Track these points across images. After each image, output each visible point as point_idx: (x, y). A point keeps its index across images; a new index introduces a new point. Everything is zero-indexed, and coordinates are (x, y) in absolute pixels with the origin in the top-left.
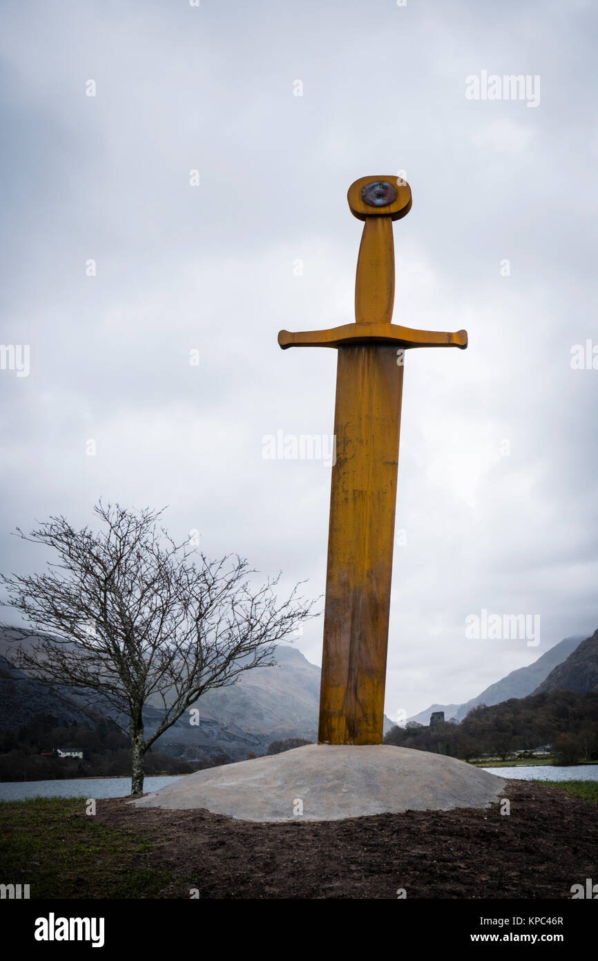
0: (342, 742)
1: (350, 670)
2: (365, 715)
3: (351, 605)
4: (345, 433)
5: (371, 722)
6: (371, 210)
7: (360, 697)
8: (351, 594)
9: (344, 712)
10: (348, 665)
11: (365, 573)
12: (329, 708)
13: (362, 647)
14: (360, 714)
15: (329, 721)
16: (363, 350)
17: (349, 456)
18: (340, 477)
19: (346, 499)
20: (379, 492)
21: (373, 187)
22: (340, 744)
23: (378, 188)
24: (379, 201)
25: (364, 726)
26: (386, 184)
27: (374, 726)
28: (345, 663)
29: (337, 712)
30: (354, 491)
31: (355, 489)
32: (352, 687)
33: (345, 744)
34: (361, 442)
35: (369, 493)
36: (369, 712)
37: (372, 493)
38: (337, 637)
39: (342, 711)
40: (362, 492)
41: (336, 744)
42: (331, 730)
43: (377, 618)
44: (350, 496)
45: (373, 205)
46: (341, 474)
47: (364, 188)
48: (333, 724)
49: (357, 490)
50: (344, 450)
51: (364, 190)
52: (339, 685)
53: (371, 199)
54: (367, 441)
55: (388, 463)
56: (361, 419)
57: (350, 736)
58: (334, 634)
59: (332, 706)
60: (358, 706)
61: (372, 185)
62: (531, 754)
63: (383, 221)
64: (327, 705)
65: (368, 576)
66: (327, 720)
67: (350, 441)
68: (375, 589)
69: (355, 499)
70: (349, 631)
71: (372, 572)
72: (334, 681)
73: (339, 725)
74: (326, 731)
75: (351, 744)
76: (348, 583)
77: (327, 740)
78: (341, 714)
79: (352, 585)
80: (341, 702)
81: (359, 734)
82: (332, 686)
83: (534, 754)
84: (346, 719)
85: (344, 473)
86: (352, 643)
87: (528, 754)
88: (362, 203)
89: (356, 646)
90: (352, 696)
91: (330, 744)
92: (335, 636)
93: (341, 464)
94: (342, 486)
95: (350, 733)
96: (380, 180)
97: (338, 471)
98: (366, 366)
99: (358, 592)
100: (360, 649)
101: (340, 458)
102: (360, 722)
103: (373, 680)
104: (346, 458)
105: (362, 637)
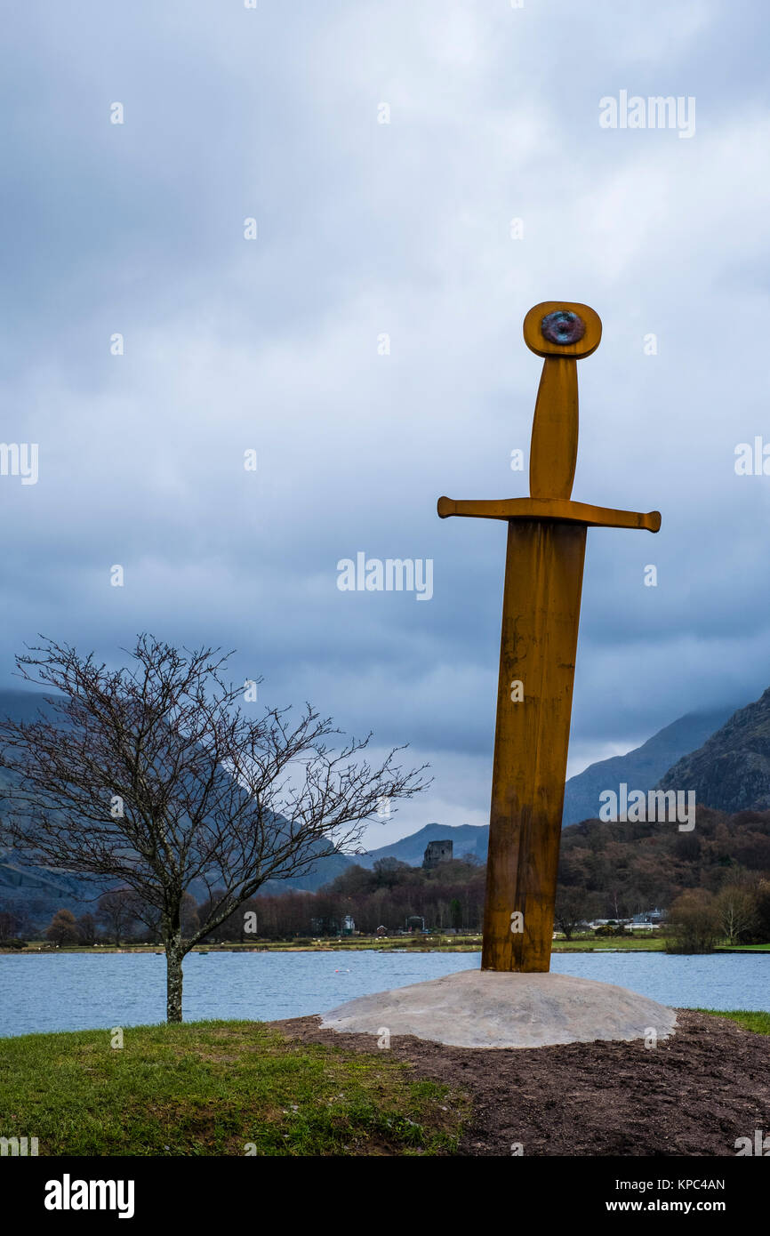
0: (508, 969)
1: (518, 894)
2: (533, 942)
3: (519, 824)
4: (516, 628)
5: (539, 950)
6: (552, 349)
7: (528, 923)
8: (520, 812)
9: (510, 938)
10: (515, 888)
11: (536, 790)
12: (494, 933)
13: (531, 868)
14: (526, 941)
15: (494, 947)
16: (539, 525)
17: (520, 656)
18: (508, 680)
19: (516, 705)
20: (553, 699)
21: (556, 318)
22: (506, 971)
23: (562, 320)
24: (562, 338)
25: (531, 953)
26: (573, 315)
27: (541, 953)
28: (512, 887)
29: (503, 939)
30: (525, 697)
31: (527, 694)
33: (511, 970)
34: (534, 639)
35: (542, 699)
36: (537, 939)
37: (546, 699)
38: (504, 859)
39: (508, 937)
40: (534, 698)
41: (501, 971)
42: (496, 956)
43: (548, 839)
45: (556, 342)
46: (510, 673)
47: (544, 317)
48: (498, 950)
49: (529, 696)
50: (514, 649)
51: (545, 321)
53: (552, 333)
54: (541, 639)
55: (563, 665)
56: (534, 613)
57: (516, 963)
59: (497, 931)
61: (554, 315)
62: (622, 928)
63: (566, 363)
64: (491, 930)
65: (539, 793)
67: (521, 637)
68: (546, 808)
69: (526, 706)
70: (517, 852)
71: (543, 789)
72: (499, 905)
73: (505, 951)
74: (490, 957)
75: (517, 971)
76: (517, 800)
77: (491, 966)
78: (506, 941)
79: (520, 802)
80: (507, 928)
81: (525, 962)
83: (626, 927)
84: (513, 944)
85: (514, 675)
86: (519, 865)
87: (614, 927)
88: (541, 338)
89: (525, 871)
91: (493, 970)
93: (511, 665)
95: (516, 959)
96: (564, 309)
97: (507, 672)
98: (542, 548)
99: (527, 810)
100: (528, 872)
101: (509, 657)
102: (527, 948)
103: (541, 905)
104: (516, 658)
105: (531, 860)
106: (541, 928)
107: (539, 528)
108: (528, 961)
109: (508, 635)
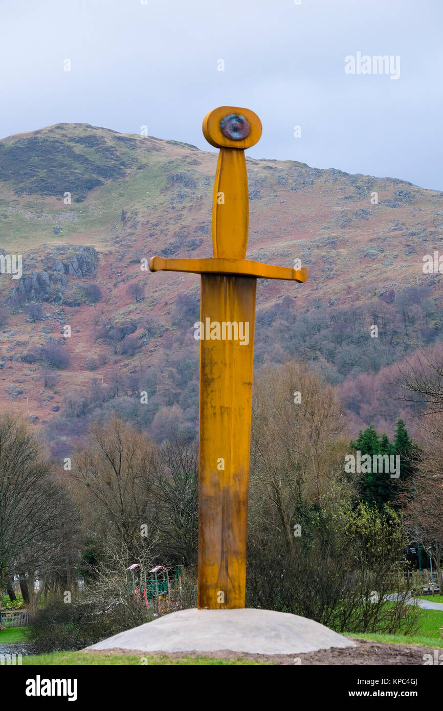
0: (218, 607)
1: (223, 552)
2: (233, 586)
3: (221, 501)
4: (211, 356)
5: (237, 592)
6: (229, 143)
7: (230, 573)
8: (222, 492)
9: (219, 585)
10: (220, 548)
11: (231, 476)
12: (207, 582)
13: (230, 533)
14: (230, 586)
15: (207, 592)
16: (225, 278)
17: (215, 376)
18: (208, 394)
19: (215, 414)
20: (239, 409)
21: (231, 119)
22: (217, 609)
23: (234, 121)
24: (236, 135)
25: (233, 595)
26: (242, 117)
27: (239, 594)
28: (218, 547)
29: (213, 585)
30: (221, 408)
31: (222, 406)
32: (224, 565)
34: (225, 364)
35: (233, 409)
36: (236, 584)
37: (235, 409)
38: (211, 527)
39: (217, 584)
40: (227, 408)
41: (213, 609)
42: (209, 598)
43: (240, 511)
44: (218, 411)
45: (231, 139)
46: (209, 390)
47: (222, 119)
48: (210, 594)
49: (224, 407)
50: (211, 371)
51: (222, 122)
52: (214, 564)
53: (229, 132)
54: (230, 364)
55: (245, 383)
58: (208, 524)
59: (209, 580)
60: (228, 579)
61: (229, 117)
63: (237, 154)
64: (204, 580)
65: (234, 478)
66: (206, 591)
67: (215, 363)
68: (238, 489)
69: (222, 414)
70: (221, 522)
71: (236, 475)
72: (209, 561)
73: (215, 595)
74: (205, 599)
75: (225, 608)
76: (219, 484)
77: (206, 606)
78: (216, 586)
79: (221, 486)
80: (216, 578)
81: (229, 601)
82: (209, 565)
84: (221, 591)
85: (212, 391)
86: (223, 531)
88: (220, 135)
89: (226, 535)
90: (225, 573)
91: (208, 609)
92: (210, 527)
93: (208, 383)
94: (211, 402)
96: (235, 112)
97: (207, 389)
98: (227, 295)
99: (227, 491)
100: (229, 537)
101: (208, 378)
102: (230, 591)
103: (238, 560)
104: (213, 379)
105: (230, 527)
106: (239, 576)
107: (225, 281)
108: (231, 601)
109: (206, 361)
